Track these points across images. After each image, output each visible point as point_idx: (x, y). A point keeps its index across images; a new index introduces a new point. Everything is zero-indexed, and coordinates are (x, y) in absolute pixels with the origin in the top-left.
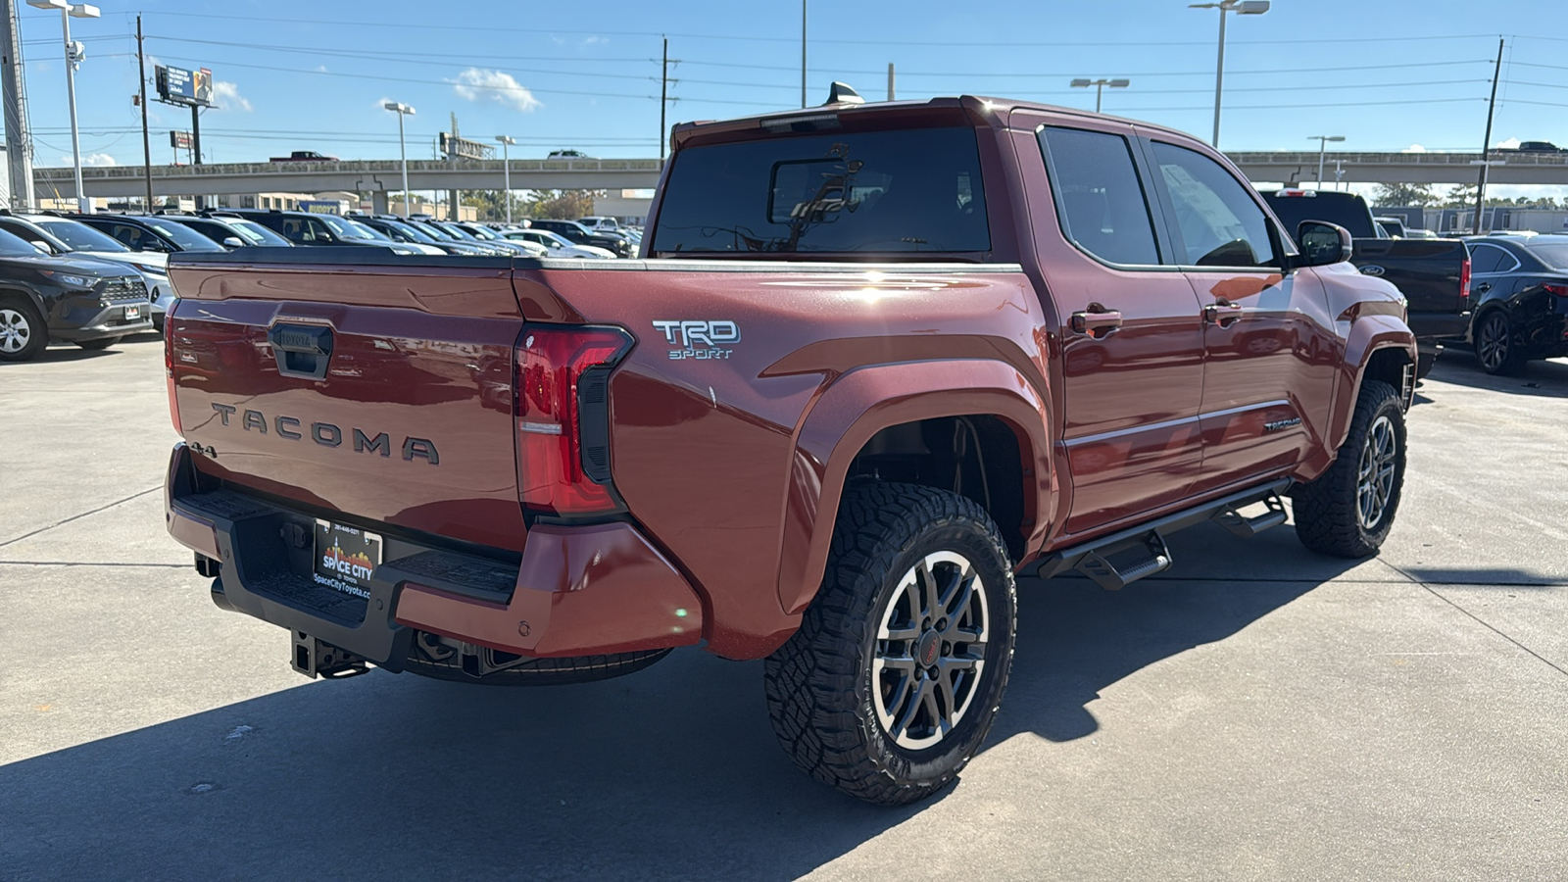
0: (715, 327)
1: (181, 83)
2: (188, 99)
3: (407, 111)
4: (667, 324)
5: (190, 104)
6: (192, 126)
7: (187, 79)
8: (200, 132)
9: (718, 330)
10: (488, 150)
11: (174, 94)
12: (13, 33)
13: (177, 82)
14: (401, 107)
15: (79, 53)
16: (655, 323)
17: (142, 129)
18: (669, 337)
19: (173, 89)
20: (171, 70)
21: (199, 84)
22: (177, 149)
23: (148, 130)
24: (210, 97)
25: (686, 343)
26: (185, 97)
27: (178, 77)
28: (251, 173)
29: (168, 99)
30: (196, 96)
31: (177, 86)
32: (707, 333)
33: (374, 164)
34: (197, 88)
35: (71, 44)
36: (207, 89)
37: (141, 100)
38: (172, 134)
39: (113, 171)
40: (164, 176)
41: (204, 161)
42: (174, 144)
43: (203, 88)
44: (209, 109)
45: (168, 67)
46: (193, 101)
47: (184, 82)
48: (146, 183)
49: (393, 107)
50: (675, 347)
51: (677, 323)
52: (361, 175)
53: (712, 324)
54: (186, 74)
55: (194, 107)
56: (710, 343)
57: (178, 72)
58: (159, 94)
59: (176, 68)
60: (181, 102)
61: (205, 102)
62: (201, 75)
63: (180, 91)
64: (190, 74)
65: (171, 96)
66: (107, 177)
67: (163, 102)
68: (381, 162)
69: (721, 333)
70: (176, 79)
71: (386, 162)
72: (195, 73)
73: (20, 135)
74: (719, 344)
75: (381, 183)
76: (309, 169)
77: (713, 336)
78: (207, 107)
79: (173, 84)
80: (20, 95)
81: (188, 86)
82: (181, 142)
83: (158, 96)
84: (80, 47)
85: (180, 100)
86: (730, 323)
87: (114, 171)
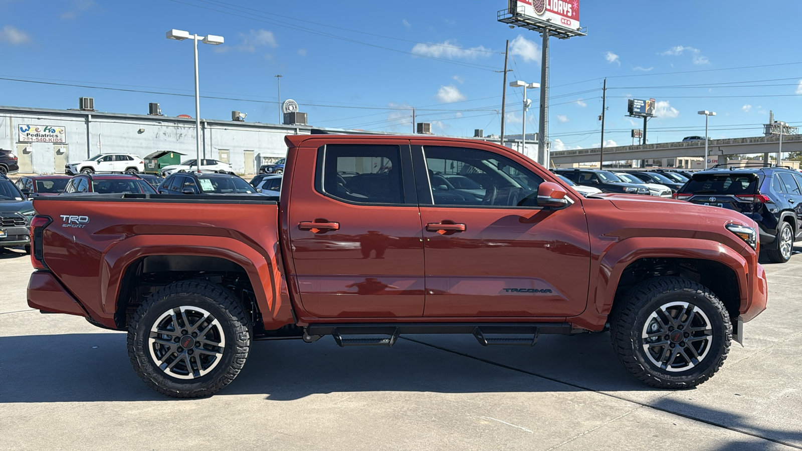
0: (81, 218)
1: (640, 107)
2: (642, 114)
3: (711, 114)
4: (65, 216)
5: (643, 116)
6: (643, 127)
7: (643, 105)
8: (647, 130)
9: (81, 219)
10: (793, 129)
11: (636, 112)
12: (546, 94)
13: (638, 106)
14: (707, 112)
15: (528, 104)
16: (61, 216)
17: (601, 131)
18: (64, 220)
19: (636, 110)
20: (635, 101)
21: (649, 106)
22: (634, 138)
23: (604, 131)
24: (654, 112)
25: (69, 222)
26: (641, 113)
27: (638, 104)
28: (655, 149)
29: (633, 114)
30: (646, 112)
31: (638, 108)
32: (78, 220)
33: (719, 141)
34: (647, 108)
35: (525, 100)
36: (652, 108)
37: (602, 118)
38: (633, 131)
39: (592, 151)
40: (614, 152)
41: (647, 143)
42: (633, 136)
43: (650, 108)
44: (652, 118)
45: (634, 99)
46: (645, 115)
47: (641, 106)
48: (600, 156)
49: (702, 113)
50: (65, 223)
51: (68, 216)
52: (712, 147)
53: (80, 217)
54: (643, 102)
55: (645, 118)
56: (78, 223)
57: (639, 101)
58: (629, 113)
59: (638, 100)
60: (639, 116)
61: (650, 115)
62: (650, 102)
63: (639, 110)
64: (645, 102)
65: (634, 113)
66: (589, 153)
67: (630, 116)
68: (723, 140)
69: (82, 220)
70: (638, 105)
71: (726, 140)
72: (647, 101)
73: (544, 137)
74: (80, 223)
75: (722, 151)
76: (684, 145)
77: (79, 220)
78: (651, 117)
79: (636, 107)
80: (546, 120)
81: (643, 108)
82: (637, 135)
83: (628, 114)
84: (529, 101)
85: (638, 115)
86: (87, 217)
87: (580, 151)
